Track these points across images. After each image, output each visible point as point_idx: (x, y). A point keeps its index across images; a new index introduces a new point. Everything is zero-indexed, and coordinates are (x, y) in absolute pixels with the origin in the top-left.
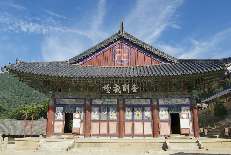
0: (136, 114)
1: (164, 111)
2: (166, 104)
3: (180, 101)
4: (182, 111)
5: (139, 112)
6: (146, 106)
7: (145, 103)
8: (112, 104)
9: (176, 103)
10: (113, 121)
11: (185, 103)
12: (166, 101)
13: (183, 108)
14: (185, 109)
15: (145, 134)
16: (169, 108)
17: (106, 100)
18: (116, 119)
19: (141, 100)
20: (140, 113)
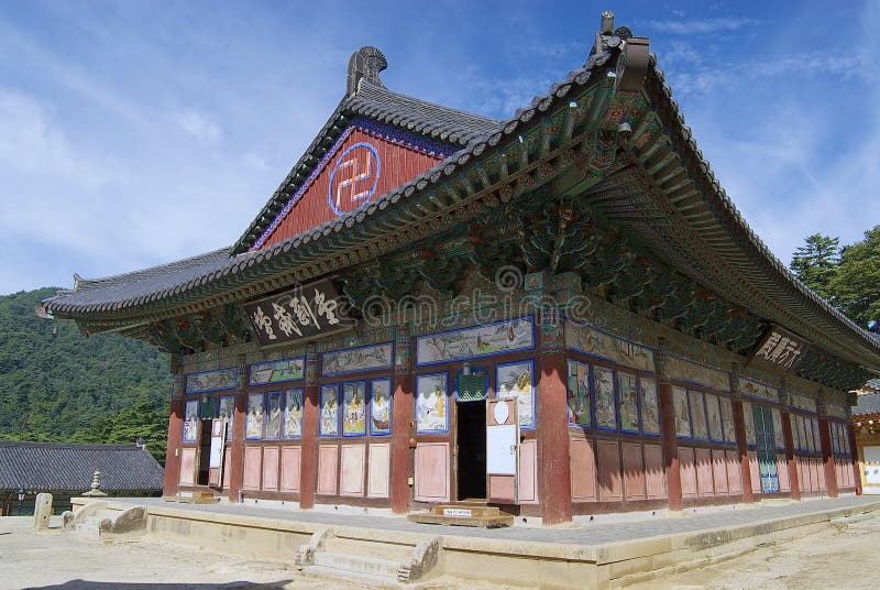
0: (350, 411)
1: (433, 395)
2: (440, 358)
3: (493, 339)
4: (503, 386)
5: (358, 402)
6: (380, 376)
7: (376, 364)
8: (292, 377)
9: (477, 352)
10: (292, 442)
11: (513, 345)
12: (442, 344)
13: (504, 373)
14: (512, 374)
15: (370, 496)
16: (452, 375)
17: (279, 366)
18: (299, 434)
19: (365, 352)
20: (360, 410)
